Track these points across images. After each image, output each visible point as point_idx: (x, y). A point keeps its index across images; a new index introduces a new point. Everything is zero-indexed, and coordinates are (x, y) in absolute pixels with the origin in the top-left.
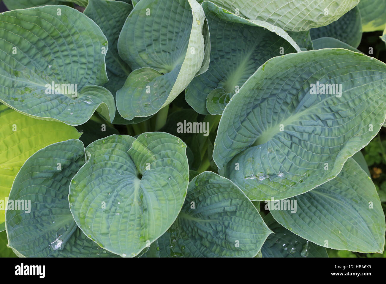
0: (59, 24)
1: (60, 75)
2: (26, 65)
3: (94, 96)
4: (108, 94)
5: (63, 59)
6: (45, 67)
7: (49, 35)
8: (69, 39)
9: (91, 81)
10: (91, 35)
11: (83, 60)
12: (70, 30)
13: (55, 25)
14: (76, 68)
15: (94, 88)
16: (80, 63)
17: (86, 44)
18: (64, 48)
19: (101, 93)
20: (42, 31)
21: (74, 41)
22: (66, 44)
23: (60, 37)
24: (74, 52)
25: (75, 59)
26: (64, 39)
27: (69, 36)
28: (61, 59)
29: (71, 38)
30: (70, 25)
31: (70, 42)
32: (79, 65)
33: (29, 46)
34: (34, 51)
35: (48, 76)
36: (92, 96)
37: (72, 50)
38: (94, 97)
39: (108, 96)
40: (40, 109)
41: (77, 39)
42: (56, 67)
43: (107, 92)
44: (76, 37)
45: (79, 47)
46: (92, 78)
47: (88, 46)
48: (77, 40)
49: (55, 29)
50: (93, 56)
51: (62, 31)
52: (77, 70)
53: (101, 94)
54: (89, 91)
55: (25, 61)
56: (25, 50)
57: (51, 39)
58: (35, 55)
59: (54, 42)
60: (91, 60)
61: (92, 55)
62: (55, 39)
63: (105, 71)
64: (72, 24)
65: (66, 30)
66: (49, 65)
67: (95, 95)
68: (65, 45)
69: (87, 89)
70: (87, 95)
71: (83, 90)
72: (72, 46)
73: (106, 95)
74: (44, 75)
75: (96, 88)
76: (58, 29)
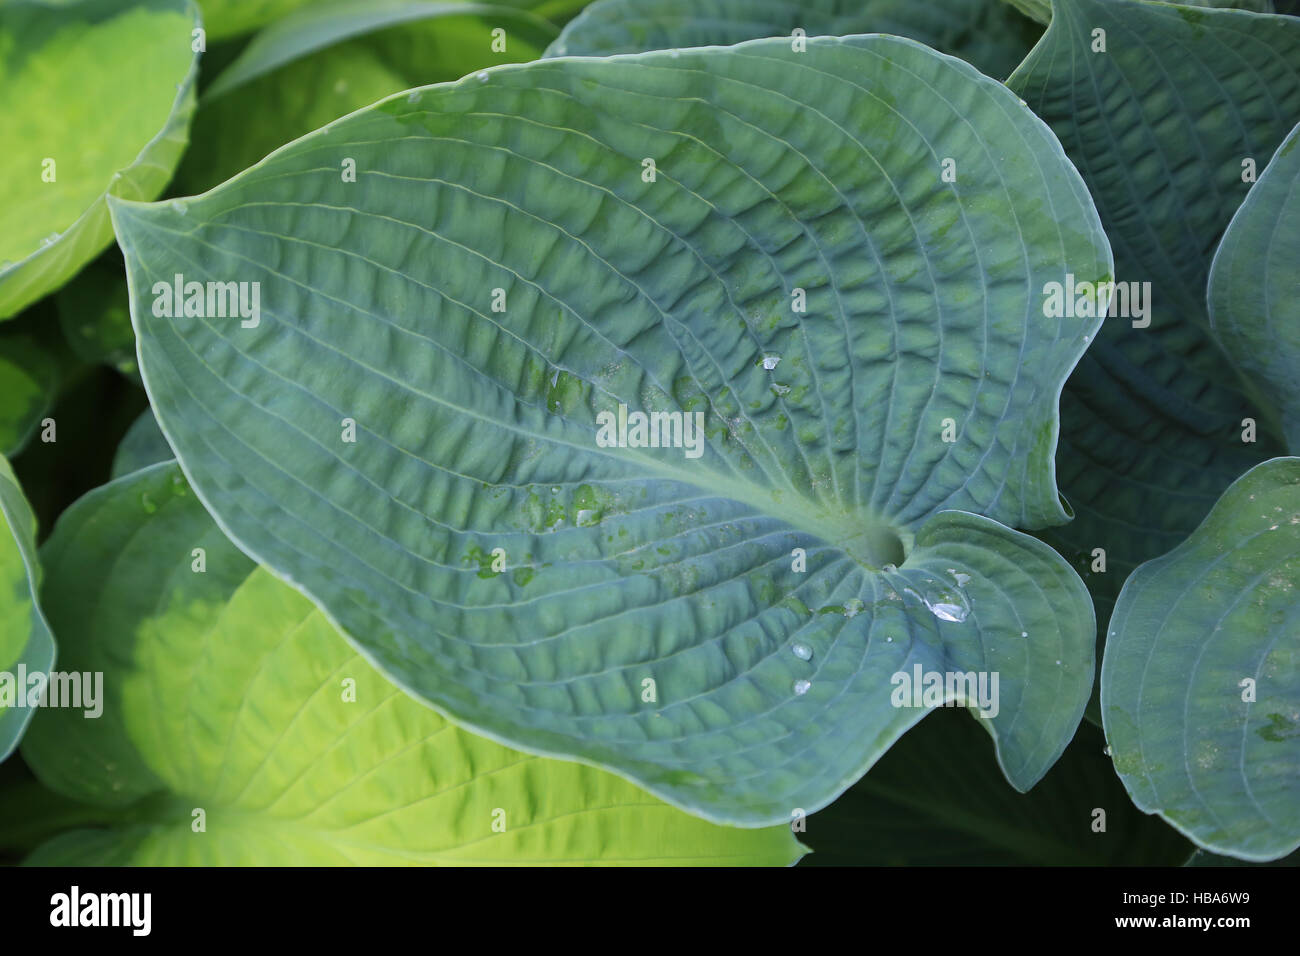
0: (834, 145)
1: (817, 418)
2: (626, 346)
3: (990, 575)
4: (1068, 588)
5: (851, 330)
6: (738, 362)
7: (774, 196)
8: (890, 227)
9: (982, 493)
10: (1026, 219)
11: (962, 356)
12: (905, 177)
13: (810, 148)
14: (913, 392)
15: (991, 537)
16: (946, 368)
17: (991, 270)
18: (858, 272)
19: (1030, 571)
20: (725, 177)
21: (920, 241)
22: (872, 250)
23: (841, 211)
24: (916, 304)
25: (918, 339)
26: (861, 224)
27: (892, 208)
28: (837, 329)
29: (908, 223)
30: (908, 152)
31: (896, 246)
32: (938, 377)
33: (656, 243)
34: (680, 272)
35: (749, 419)
36: (977, 573)
37: (903, 287)
38: (987, 583)
39: (1066, 600)
40: (603, 652)
41: (942, 232)
42: (798, 369)
43: (1061, 572)
44: (938, 217)
45: (951, 279)
46: (986, 476)
47: (999, 281)
48: (939, 237)
49: (807, 169)
50: (1015, 345)
51: (848, 183)
52: (921, 407)
53: (1028, 577)
54: (961, 540)
55: (629, 322)
56: (633, 264)
57: (784, 219)
58: (690, 291)
59: (803, 236)
60: (1003, 364)
61: (1016, 339)
62: (808, 221)
63: (1046, 467)
64: (922, 144)
65: (879, 179)
66: (769, 352)
67: (994, 574)
68: (867, 259)
69: (953, 530)
70: (950, 562)
71: (932, 530)
72: (904, 268)
73: (1055, 586)
74: (727, 410)
75: (1000, 535)
76: (824, 171)
